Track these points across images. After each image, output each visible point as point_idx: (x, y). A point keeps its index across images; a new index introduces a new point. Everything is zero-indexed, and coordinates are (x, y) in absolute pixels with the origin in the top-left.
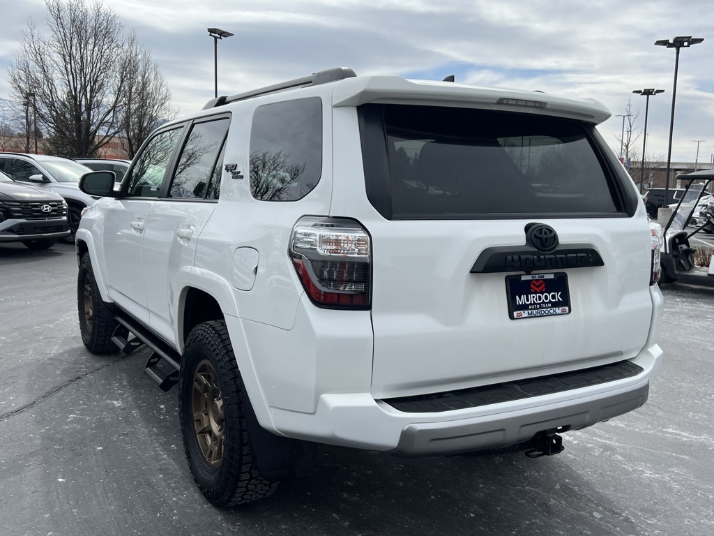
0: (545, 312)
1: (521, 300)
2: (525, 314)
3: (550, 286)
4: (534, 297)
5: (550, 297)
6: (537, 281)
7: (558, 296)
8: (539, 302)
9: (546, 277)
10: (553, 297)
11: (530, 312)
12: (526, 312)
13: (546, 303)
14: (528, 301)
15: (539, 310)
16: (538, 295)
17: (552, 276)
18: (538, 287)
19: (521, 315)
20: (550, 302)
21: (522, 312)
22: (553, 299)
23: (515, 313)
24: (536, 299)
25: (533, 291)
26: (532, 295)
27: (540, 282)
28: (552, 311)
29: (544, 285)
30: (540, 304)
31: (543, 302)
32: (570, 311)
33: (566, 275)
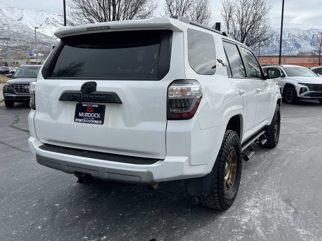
0: (89, 121)
1: (81, 115)
2: (80, 120)
3: (95, 110)
4: (87, 114)
5: (94, 115)
6: (90, 107)
7: (99, 116)
8: (89, 116)
9: (94, 106)
10: (96, 115)
11: (83, 120)
12: (81, 120)
13: (92, 118)
14: (84, 115)
15: (88, 120)
16: (89, 113)
17: (97, 106)
18: (90, 110)
19: (78, 121)
20: (94, 117)
21: (79, 119)
22: (96, 116)
23: (76, 119)
24: (88, 115)
25: (87, 111)
26: (86, 113)
27: (91, 108)
28: (93, 122)
29: (93, 109)
30: (89, 117)
31: (91, 117)
32: (102, 123)
33: (105, 106)
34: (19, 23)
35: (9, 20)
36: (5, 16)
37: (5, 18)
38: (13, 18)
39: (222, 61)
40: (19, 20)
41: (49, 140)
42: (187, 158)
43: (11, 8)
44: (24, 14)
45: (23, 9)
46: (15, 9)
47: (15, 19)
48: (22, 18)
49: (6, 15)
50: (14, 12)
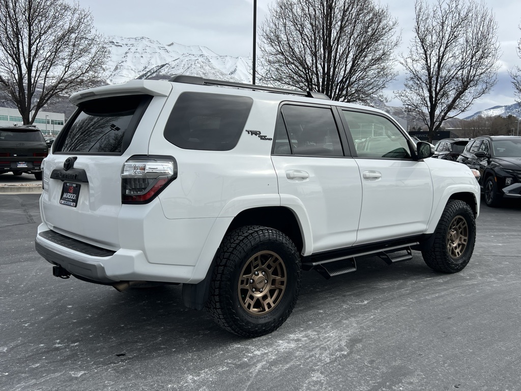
3: (74, 191)
4: (68, 195)
6: (71, 187)
9: (73, 185)
10: (74, 196)
11: (64, 201)
14: (65, 196)
15: (67, 201)
16: (70, 194)
17: (75, 185)
20: (72, 199)
23: (61, 201)
28: (70, 204)
31: (70, 198)
32: (76, 206)
33: (80, 185)
34: (231, 78)
35: (218, 74)
36: (214, 69)
37: (213, 71)
38: (224, 71)
39: (260, 132)
40: (232, 73)
41: (54, 227)
42: (140, 252)
43: (222, 57)
44: (238, 64)
45: (238, 58)
46: (228, 59)
47: (226, 73)
48: (235, 70)
49: (215, 67)
50: (226, 62)
